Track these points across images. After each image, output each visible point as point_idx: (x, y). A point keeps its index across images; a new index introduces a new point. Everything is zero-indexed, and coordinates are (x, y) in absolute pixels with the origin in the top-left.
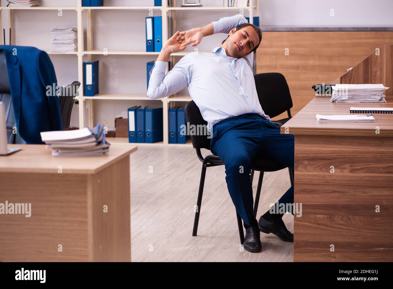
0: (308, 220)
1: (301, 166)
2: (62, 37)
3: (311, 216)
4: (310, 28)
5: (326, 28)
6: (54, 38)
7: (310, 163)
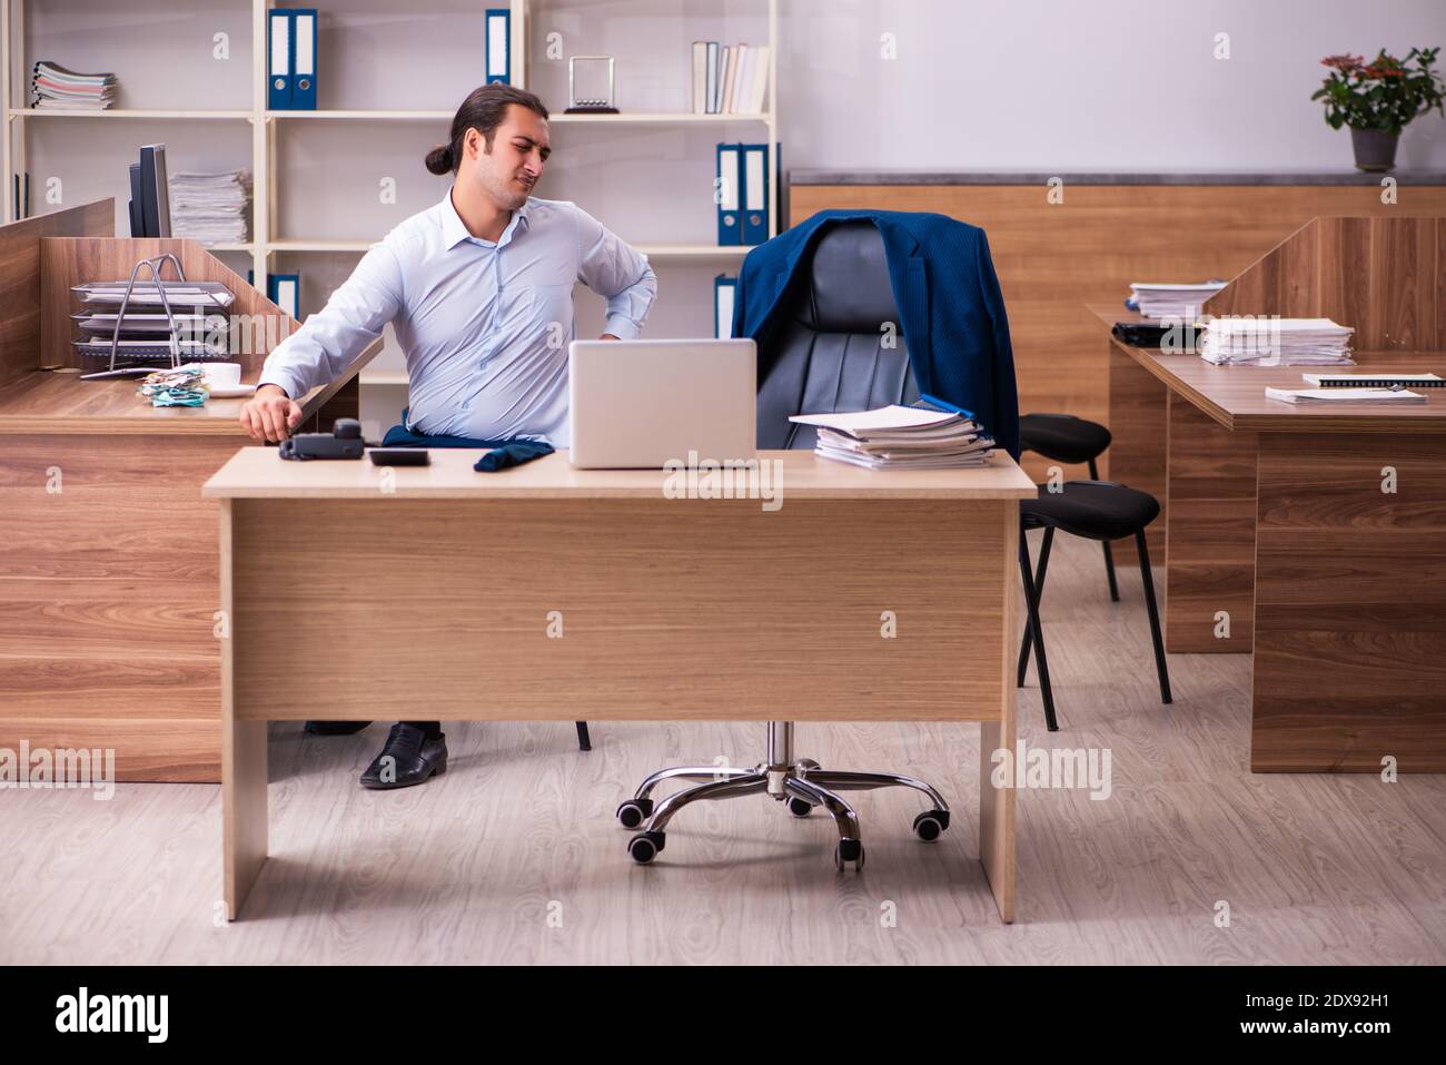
0: (1288, 645)
1: (1274, 511)
2: (206, 201)
3: (1296, 636)
4: (944, 176)
5: (991, 176)
6: (180, 204)
7: (1296, 502)
